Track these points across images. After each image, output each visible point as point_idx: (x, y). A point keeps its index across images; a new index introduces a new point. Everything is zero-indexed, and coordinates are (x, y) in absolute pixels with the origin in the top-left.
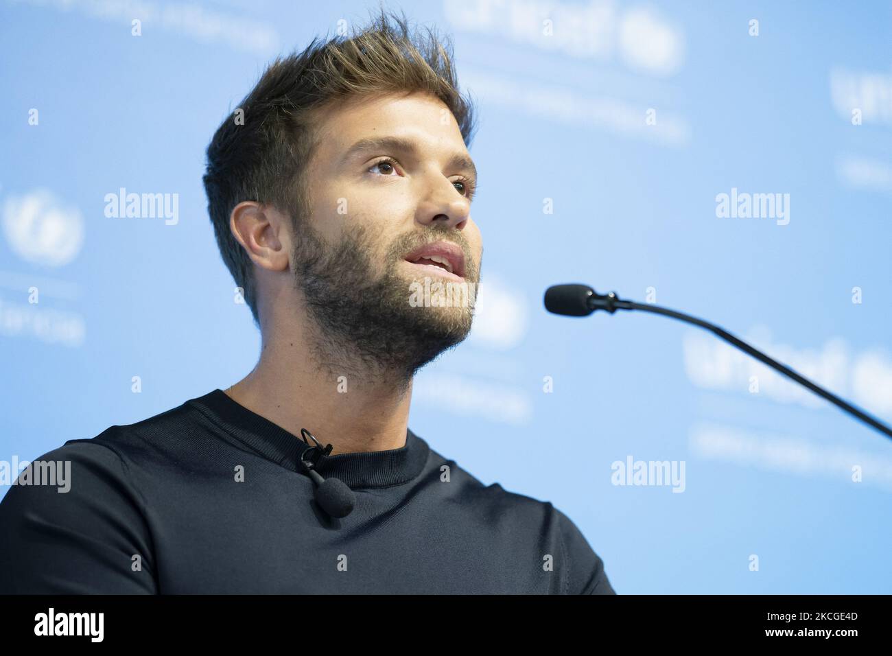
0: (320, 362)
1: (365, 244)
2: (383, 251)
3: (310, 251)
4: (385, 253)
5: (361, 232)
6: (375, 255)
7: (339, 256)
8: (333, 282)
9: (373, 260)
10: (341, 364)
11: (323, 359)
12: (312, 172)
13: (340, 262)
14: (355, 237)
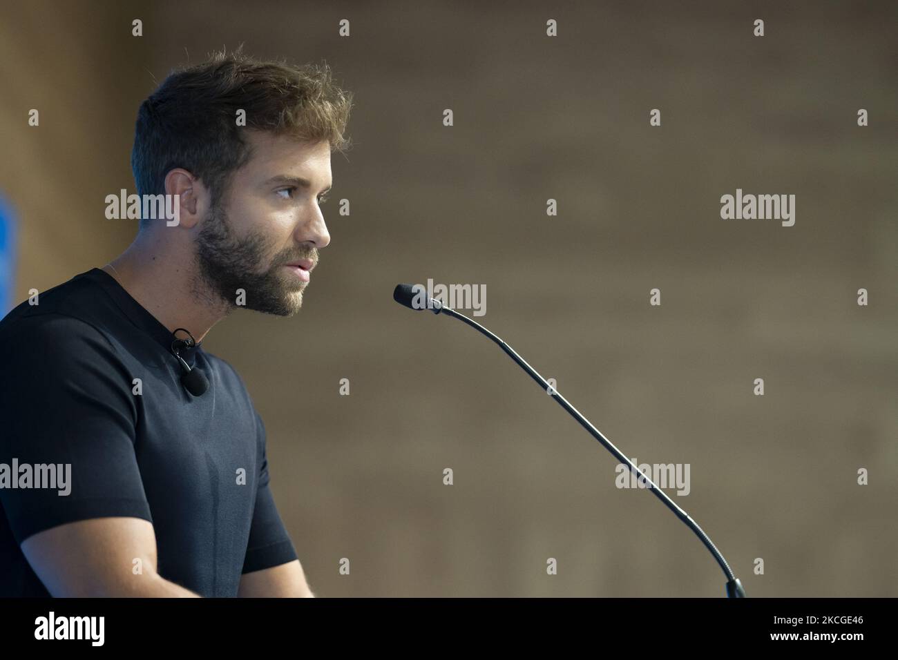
0: (193, 289)
1: (262, 247)
2: (271, 257)
3: (219, 229)
4: (273, 259)
5: (262, 239)
6: (265, 257)
7: (241, 246)
8: (229, 259)
9: (263, 260)
10: (206, 294)
11: (195, 288)
12: (239, 177)
13: (240, 250)
14: (256, 240)
